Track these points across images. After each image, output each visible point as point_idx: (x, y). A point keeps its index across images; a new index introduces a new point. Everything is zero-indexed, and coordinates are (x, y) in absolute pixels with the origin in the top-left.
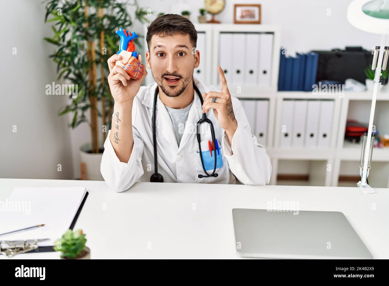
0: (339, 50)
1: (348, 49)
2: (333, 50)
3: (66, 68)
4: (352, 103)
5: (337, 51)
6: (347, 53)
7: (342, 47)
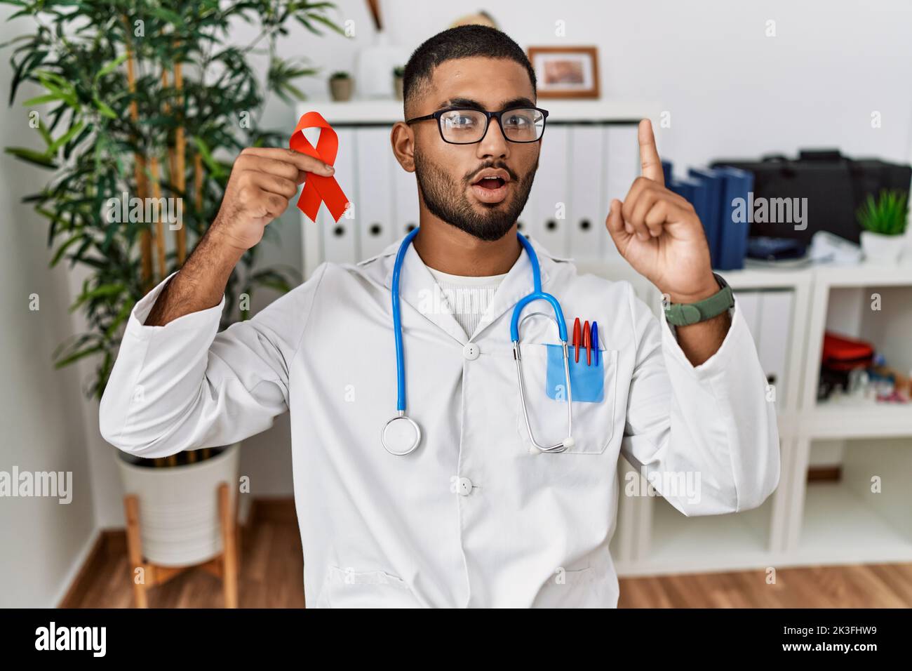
0: (782, 159)
1: (806, 156)
2: (767, 160)
3: (75, 233)
4: (837, 295)
5: (775, 161)
6: (805, 166)
7: (791, 152)
